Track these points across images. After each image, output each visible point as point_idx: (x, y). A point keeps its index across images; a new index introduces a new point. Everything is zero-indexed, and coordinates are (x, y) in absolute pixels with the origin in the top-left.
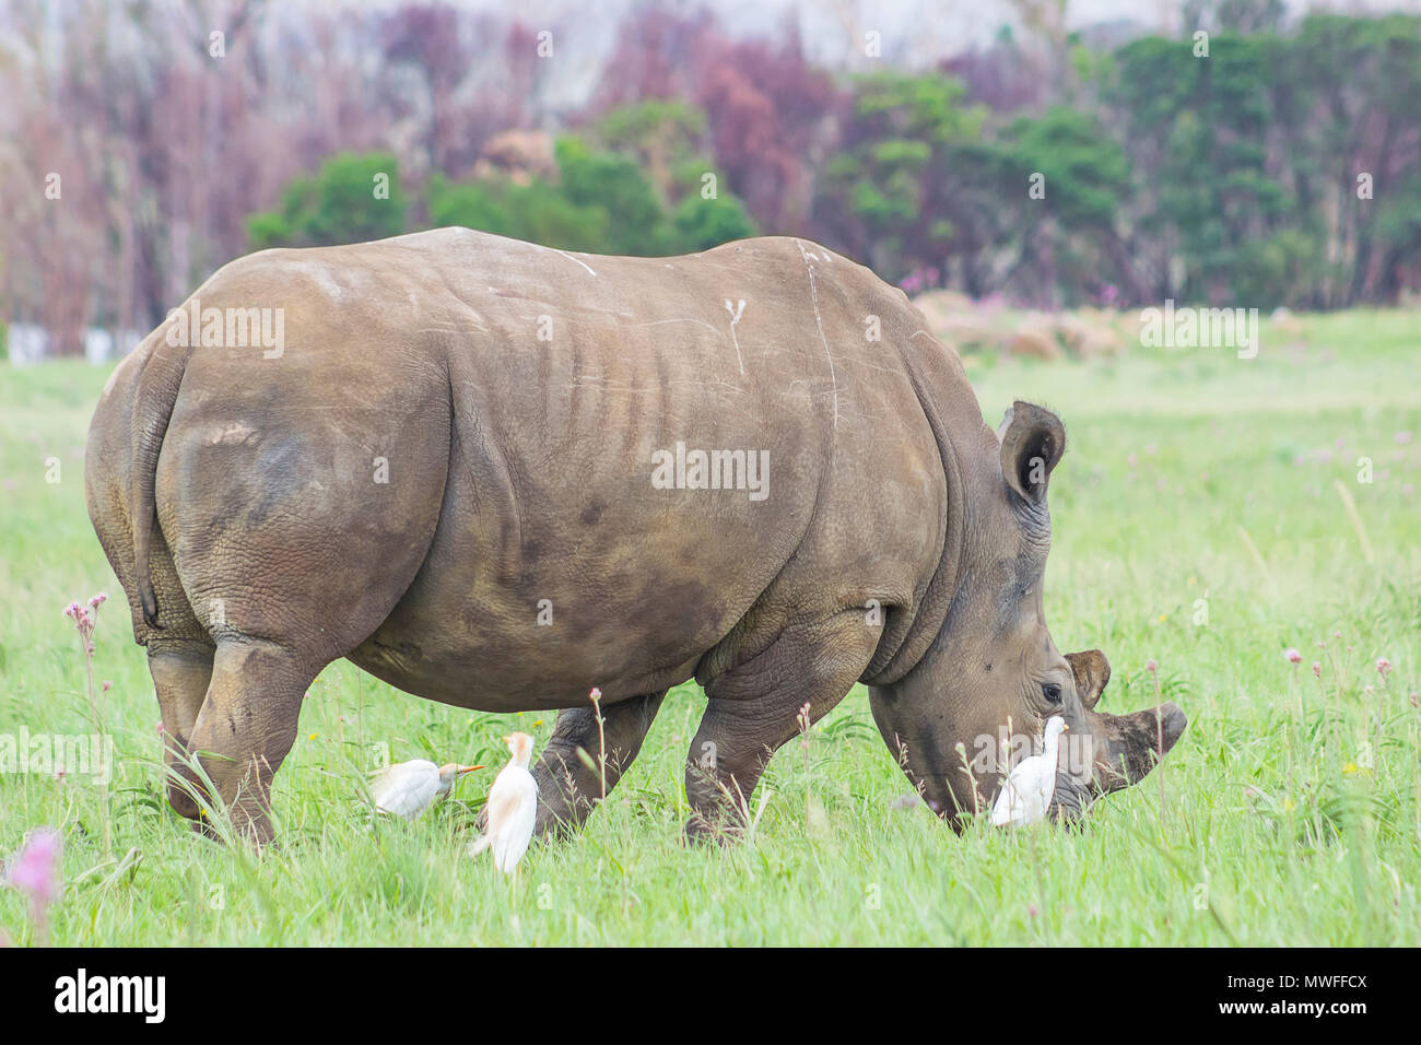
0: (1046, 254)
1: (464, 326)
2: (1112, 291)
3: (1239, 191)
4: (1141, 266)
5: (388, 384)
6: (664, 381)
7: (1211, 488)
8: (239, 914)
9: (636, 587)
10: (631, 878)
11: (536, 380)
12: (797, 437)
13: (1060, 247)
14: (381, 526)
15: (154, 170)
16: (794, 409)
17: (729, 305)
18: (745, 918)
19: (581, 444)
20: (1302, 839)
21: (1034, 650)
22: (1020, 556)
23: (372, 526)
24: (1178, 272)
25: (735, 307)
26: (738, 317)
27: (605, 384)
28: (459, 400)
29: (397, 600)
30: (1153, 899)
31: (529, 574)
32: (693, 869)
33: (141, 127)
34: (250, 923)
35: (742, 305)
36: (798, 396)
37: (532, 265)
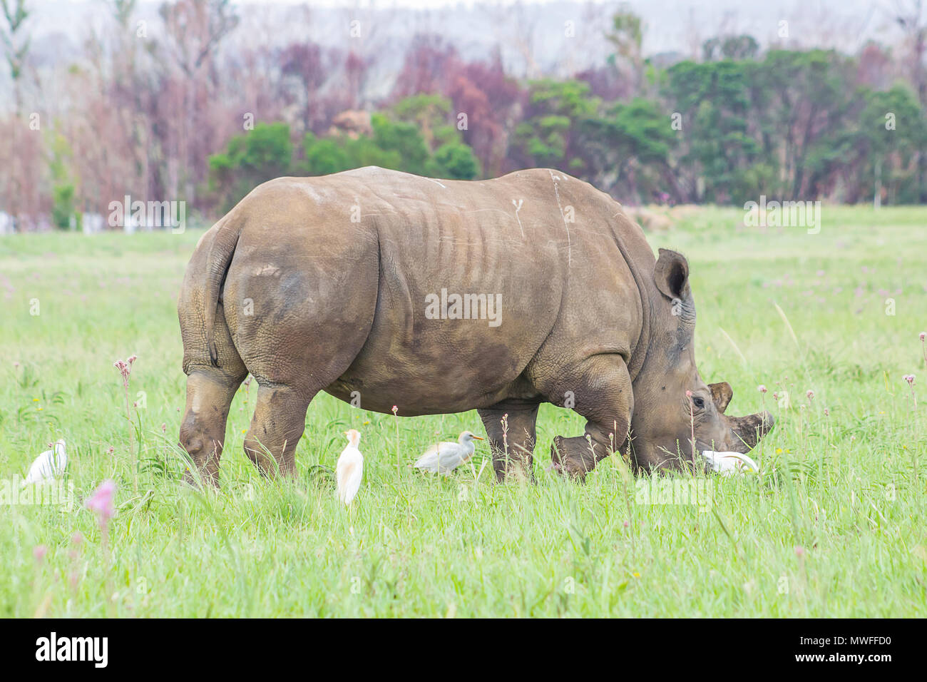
0: (631, 176)
1: (384, 211)
2: (666, 196)
3: (733, 143)
4: (681, 182)
5: (346, 244)
6: (484, 239)
7: (719, 300)
8: (205, 525)
9: (472, 347)
10: (412, 506)
11: (422, 238)
12: (552, 269)
13: (639, 172)
14: (342, 319)
15: (160, 131)
16: (550, 255)
17: (514, 202)
18: (473, 528)
19: (443, 272)
20: (767, 485)
21: (689, 379)
22: (679, 329)
23: (337, 320)
24: (701, 186)
25: (518, 203)
26: (519, 208)
27: (454, 241)
28: (383, 249)
29: (355, 357)
30: (688, 517)
31: (418, 340)
32: (445, 501)
33: (153, 109)
34: (211, 530)
35: (521, 202)
36: (551, 248)
37: (413, 183)
